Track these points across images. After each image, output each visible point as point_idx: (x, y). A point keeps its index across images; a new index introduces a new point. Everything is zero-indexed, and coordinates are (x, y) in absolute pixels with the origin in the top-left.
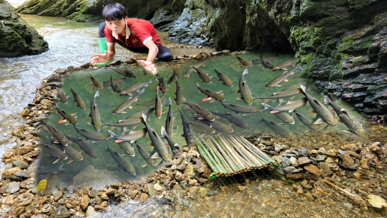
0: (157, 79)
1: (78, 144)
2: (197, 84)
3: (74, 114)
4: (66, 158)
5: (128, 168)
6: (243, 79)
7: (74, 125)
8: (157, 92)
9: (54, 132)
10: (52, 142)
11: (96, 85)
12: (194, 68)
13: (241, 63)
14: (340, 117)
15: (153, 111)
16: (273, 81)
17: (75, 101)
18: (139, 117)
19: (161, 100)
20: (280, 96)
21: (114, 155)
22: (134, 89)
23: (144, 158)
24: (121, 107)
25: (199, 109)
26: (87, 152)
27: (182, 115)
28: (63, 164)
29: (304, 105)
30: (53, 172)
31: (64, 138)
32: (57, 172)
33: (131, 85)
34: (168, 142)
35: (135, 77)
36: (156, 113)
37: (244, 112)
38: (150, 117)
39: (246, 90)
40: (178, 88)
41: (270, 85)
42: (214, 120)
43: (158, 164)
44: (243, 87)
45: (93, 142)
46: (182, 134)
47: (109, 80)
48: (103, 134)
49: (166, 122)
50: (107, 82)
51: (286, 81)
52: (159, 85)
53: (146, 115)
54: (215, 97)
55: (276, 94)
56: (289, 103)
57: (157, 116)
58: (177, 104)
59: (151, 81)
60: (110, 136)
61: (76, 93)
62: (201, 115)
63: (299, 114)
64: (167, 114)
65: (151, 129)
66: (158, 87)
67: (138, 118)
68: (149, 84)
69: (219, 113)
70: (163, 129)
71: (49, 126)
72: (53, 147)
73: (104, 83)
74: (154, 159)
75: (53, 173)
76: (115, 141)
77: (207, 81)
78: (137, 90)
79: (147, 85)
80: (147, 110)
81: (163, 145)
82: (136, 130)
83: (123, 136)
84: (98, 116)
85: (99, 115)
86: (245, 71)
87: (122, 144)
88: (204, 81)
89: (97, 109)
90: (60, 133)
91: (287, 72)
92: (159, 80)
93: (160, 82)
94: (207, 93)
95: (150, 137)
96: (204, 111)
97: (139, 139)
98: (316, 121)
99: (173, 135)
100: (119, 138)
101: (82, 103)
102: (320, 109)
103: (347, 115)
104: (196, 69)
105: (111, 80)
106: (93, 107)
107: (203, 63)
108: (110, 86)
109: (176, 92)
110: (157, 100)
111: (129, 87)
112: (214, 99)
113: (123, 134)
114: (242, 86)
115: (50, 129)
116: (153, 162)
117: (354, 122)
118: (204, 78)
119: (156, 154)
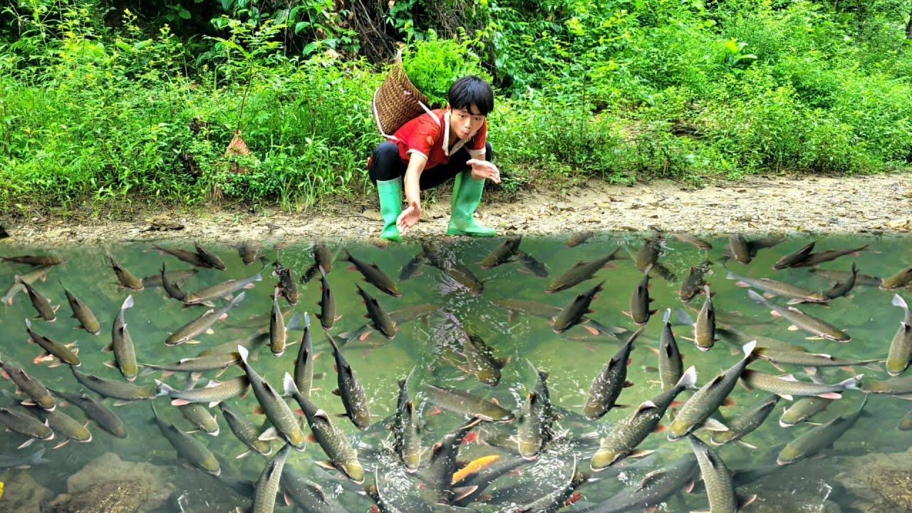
0: (274, 274)
1: (82, 408)
2: (27, 320)
3: (72, 345)
4: (52, 438)
5: (203, 460)
6: (122, 319)
7: (71, 368)
8: (276, 299)
9: (22, 381)
10: (18, 403)
11: (126, 283)
12: (23, 283)
13: (120, 280)
14: (314, 430)
15: (265, 339)
16: (182, 329)
17: (75, 316)
18: (229, 352)
19: (284, 318)
20: (195, 366)
21: (170, 432)
22: (219, 293)
23: (242, 439)
24: (186, 330)
25: (26, 379)
26: (103, 424)
27: (336, 350)
28: (43, 450)
29: (242, 393)
30: (18, 465)
31: (46, 394)
32: (29, 467)
33: (212, 285)
34: (301, 405)
35: (221, 268)
36: (271, 345)
37: (117, 396)
38: (256, 353)
39: (126, 346)
40: (326, 293)
41: (175, 338)
42: (52, 410)
43: (275, 452)
44: (120, 337)
45: (117, 404)
46: (334, 389)
47: (159, 273)
48: (142, 388)
49: (297, 363)
50: (154, 277)
51: (210, 332)
52: (280, 285)
53: (247, 348)
54: (61, 357)
55: (186, 362)
56: (211, 384)
57: (274, 351)
58: (323, 326)
59: (260, 276)
60: (158, 391)
61: (77, 299)
62: (30, 395)
63: (230, 412)
64: (298, 348)
65: (260, 378)
66: (277, 290)
67: (228, 354)
68: (254, 282)
69: (66, 393)
70: (288, 379)
71: (12, 368)
72: (20, 413)
73: (146, 279)
74: (266, 442)
75: (21, 467)
76: (170, 403)
77: (47, 315)
78: (228, 294)
79: (249, 285)
80: (250, 338)
81: (289, 414)
82: (222, 379)
83: (190, 391)
84: (129, 348)
85: (133, 347)
86: (127, 300)
87: (189, 410)
88: (41, 315)
89: (127, 335)
90: (38, 385)
91: (212, 311)
92: (281, 274)
93: (282, 278)
94: (45, 345)
95: (257, 396)
96: (35, 385)
97: (230, 399)
98: (264, 434)
99: (312, 392)
100: (180, 396)
101: (92, 320)
102: (275, 406)
103: (329, 425)
104: (27, 286)
105: (163, 273)
106: (117, 328)
107: (43, 273)
108: (159, 285)
109: (321, 300)
110: (273, 317)
111: (206, 289)
112: (58, 360)
113: (191, 388)
114: (117, 336)
115: (13, 374)
116: (264, 447)
117: (341, 443)
118: (42, 310)
119: (271, 430)
